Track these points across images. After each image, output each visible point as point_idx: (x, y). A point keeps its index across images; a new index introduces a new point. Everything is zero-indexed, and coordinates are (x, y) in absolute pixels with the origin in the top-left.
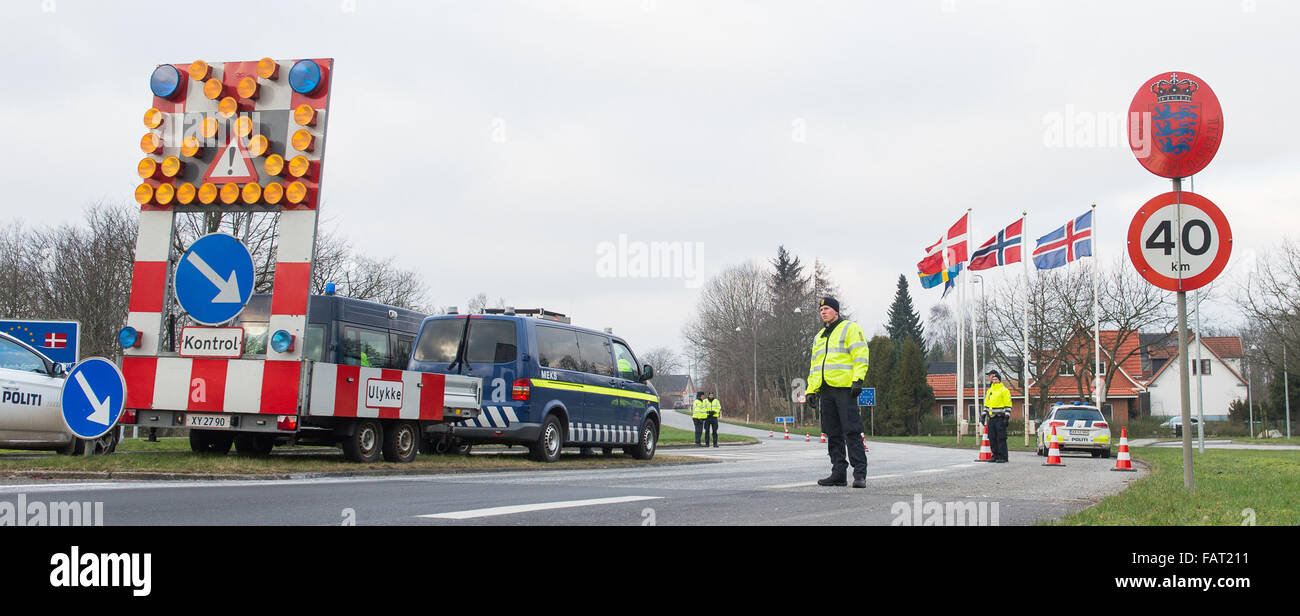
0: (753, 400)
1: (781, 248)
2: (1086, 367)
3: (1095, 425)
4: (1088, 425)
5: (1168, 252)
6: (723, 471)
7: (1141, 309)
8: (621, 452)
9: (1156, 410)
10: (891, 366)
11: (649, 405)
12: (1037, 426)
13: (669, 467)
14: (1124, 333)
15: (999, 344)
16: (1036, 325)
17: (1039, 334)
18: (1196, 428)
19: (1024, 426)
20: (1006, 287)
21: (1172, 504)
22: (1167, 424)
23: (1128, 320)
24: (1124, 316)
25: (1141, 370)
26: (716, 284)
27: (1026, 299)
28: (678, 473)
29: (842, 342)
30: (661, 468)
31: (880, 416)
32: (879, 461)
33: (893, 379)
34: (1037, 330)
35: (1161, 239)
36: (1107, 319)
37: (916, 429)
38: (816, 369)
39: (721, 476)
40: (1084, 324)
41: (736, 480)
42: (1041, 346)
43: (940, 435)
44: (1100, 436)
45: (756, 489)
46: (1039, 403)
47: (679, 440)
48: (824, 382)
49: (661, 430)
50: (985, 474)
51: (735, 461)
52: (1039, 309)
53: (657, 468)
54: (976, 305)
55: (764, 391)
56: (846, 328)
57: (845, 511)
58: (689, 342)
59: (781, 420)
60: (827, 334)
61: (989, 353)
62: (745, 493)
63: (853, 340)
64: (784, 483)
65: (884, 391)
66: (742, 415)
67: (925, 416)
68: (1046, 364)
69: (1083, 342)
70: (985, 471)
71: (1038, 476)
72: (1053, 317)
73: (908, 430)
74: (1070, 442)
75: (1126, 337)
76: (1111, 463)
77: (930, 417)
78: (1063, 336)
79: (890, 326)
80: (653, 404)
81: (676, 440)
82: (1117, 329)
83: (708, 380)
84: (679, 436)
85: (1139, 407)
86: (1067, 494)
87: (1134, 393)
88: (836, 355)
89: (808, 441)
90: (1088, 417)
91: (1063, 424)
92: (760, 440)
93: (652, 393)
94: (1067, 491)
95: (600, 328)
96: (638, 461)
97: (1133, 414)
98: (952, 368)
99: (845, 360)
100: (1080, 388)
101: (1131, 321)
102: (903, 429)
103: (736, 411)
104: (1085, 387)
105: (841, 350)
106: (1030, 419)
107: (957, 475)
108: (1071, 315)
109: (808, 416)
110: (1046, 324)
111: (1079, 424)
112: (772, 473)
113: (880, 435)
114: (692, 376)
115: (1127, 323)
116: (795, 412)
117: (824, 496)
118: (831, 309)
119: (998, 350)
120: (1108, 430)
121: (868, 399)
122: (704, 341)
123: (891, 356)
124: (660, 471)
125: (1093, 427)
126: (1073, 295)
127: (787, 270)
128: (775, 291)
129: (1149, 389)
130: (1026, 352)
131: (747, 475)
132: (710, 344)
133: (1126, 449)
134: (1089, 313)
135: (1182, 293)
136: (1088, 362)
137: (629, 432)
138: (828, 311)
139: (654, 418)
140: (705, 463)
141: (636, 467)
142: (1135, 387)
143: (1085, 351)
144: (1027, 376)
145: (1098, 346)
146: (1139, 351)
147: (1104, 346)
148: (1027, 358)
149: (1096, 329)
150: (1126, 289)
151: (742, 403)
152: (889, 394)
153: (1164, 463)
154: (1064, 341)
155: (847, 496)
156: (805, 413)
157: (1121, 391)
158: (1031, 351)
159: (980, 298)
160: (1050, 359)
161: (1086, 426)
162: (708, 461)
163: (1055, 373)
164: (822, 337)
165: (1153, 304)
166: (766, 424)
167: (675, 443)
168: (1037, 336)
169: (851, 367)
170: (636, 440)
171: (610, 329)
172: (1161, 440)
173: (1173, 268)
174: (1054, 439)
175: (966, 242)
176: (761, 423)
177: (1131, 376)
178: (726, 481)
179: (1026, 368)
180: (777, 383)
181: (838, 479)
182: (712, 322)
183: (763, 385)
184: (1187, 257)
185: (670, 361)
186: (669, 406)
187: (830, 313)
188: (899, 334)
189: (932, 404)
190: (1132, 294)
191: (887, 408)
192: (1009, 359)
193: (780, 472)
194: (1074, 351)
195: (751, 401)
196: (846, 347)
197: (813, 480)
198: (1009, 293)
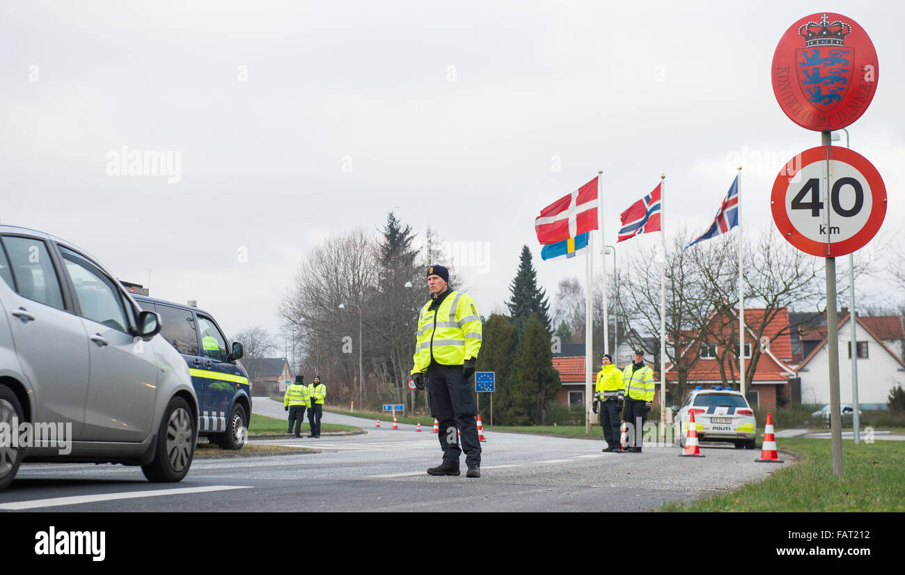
0: (358, 385)
1: (391, 215)
2: (728, 348)
3: (739, 412)
4: (731, 412)
5: (816, 214)
6: (322, 461)
7: (790, 284)
8: (206, 441)
9: (807, 398)
10: (513, 348)
11: (239, 388)
12: (675, 413)
13: (259, 458)
14: (772, 312)
15: (634, 324)
16: (674, 303)
17: (677, 311)
18: (851, 417)
19: (660, 415)
20: (641, 260)
21: (817, 489)
22: (819, 413)
23: (776, 296)
24: (772, 291)
25: (791, 353)
26: (319, 253)
27: (662, 272)
28: (271, 464)
29: (452, 315)
30: (251, 459)
31: (500, 404)
32: (496, 451)
33: (515, 362)
34: (674, 307)
35: (808, 198)
36: (753, 295)
37: (540, 417)
38: (423, 346)
39: (319, 467)
40: (728, 301)
41: (337, 470)
42: (679, 326)
43: (567, 425)
44: (743, 425)
45: (357, 479)
46: (677, 389)
47: (274, 430)
48: (433, 360)
49: (252, 419)
50: (615, 464)
51: (336, 451)
52: (677, 284)
53: (247, 459)
54: (607, 279)
55: (370, 375)
56: (456, 300)
57: (456, 500)
58: (286, 321)
59: (390, 408)
60: (435, 306)
61: (622, 334)
62: (345, 483)
63: (465, 313)
64: (391, 473)
65: (505, 375)
66: (346, 402)
67: (550, 403)
68: (684, 346)
69: (726, 320)
70: (616, 461)
71: (674, 468)
72: (694, 293)
73: (531, 419)
74: (711, 431)
75: (774, 315)
76: (756, 454)
77: (557, 404)
78: (703, 313)
79: (512, 303)
80: (243, 386)
81: (269, 430)
82: (764, 307)
83: (307, 363)
84: (273, 427)
85: (788, 393)
86: (704, 484)
87: (783, 378)
88: (446, 329)
89: (419, 431)
90: (731, 403)
91: (703, 411)
92: (365, 430)
93: (242, 375)
94: (705, 481)
95: (184, 302)
96: (226, 452)
97: (781, 402)
98: (580, 350)
99: (456, 335)
100: (723, 373)
101: (780, 297)
102: (526, 418)
103: (338, 398)
104: (728, 371)
105: (452, 324)
106: (666, 406)
107: (583, 465)
108: (713, 291)
109: (419, 403)
110: (685, 301)
111: (721, 411)
112: (378, 463)
113: (500, 424)
114: (289, 359)
115: (775, 300)
116: (405, 399)
117: (434, 485)
118: (440, 279)
119: (633, 331)
120: (752, 418)
121: (484, 382)
122: (302, 319)
123: (513, 335)
124: (250, 461)
125: (736, 415)
126: (715, 268)
127: (396, 239)
128: (384, 264)
129: (801, 375)
130: (663, 331)
131: (348, 465)
132: (311, 323)
133: (772, 438)
134: (732, 288)
135: (831, 259)
136: (730, 343)
137: (215, 418)
138: (437, 281)
139: (244, 403)
140: (301, 453)
141: (223, 457)
142: (785, 371)
143: (728, 331)
144: (664, 359)
145: (742, 325)
146: (788, 331)
147: (749, 326)
148: (664, 337)
149: (740, 306)
150: (775, 262)
151: (346, 390)
152: (510, 379)
153: (815, 454)
154: (705, 320)
155: (459, 485)
156: (416, 400)
157: (768, 376)
158: (667, 329)
159: (611, 272)
160: (690, 339)
161: (728, 413)
162: (305, 451)
163: (694, 355)
164: (429, 310)
165: (804, 279)
166: (372, 413)
167: (268, 434)
168: (675, 314)
169: (463, 343)
170: (223, 428)
171: (195, 302)
172: (813, 430)
173: (822, 230)
174: (693, 427)
175: (596, 208)
176: (367, 412)
177: (779, 359)
178: (324, 471)
179: (663, 350)
180: (385, 366)
181: (450, 468)
182: (313, 296)
183: (369, 369)
184: (837, 220)
185: (264, 342)
186: (262, 392)
187: (439, 283)
188: (521, 312)
189: (558, 390)
190: (782, 267)
191: (508, 394)
192: (644, 340)
193: (385, 463)
194: (716, 331)
195: (356, 388)
196: (456, 320)
197: (422, 470)
198: (644, 266)
